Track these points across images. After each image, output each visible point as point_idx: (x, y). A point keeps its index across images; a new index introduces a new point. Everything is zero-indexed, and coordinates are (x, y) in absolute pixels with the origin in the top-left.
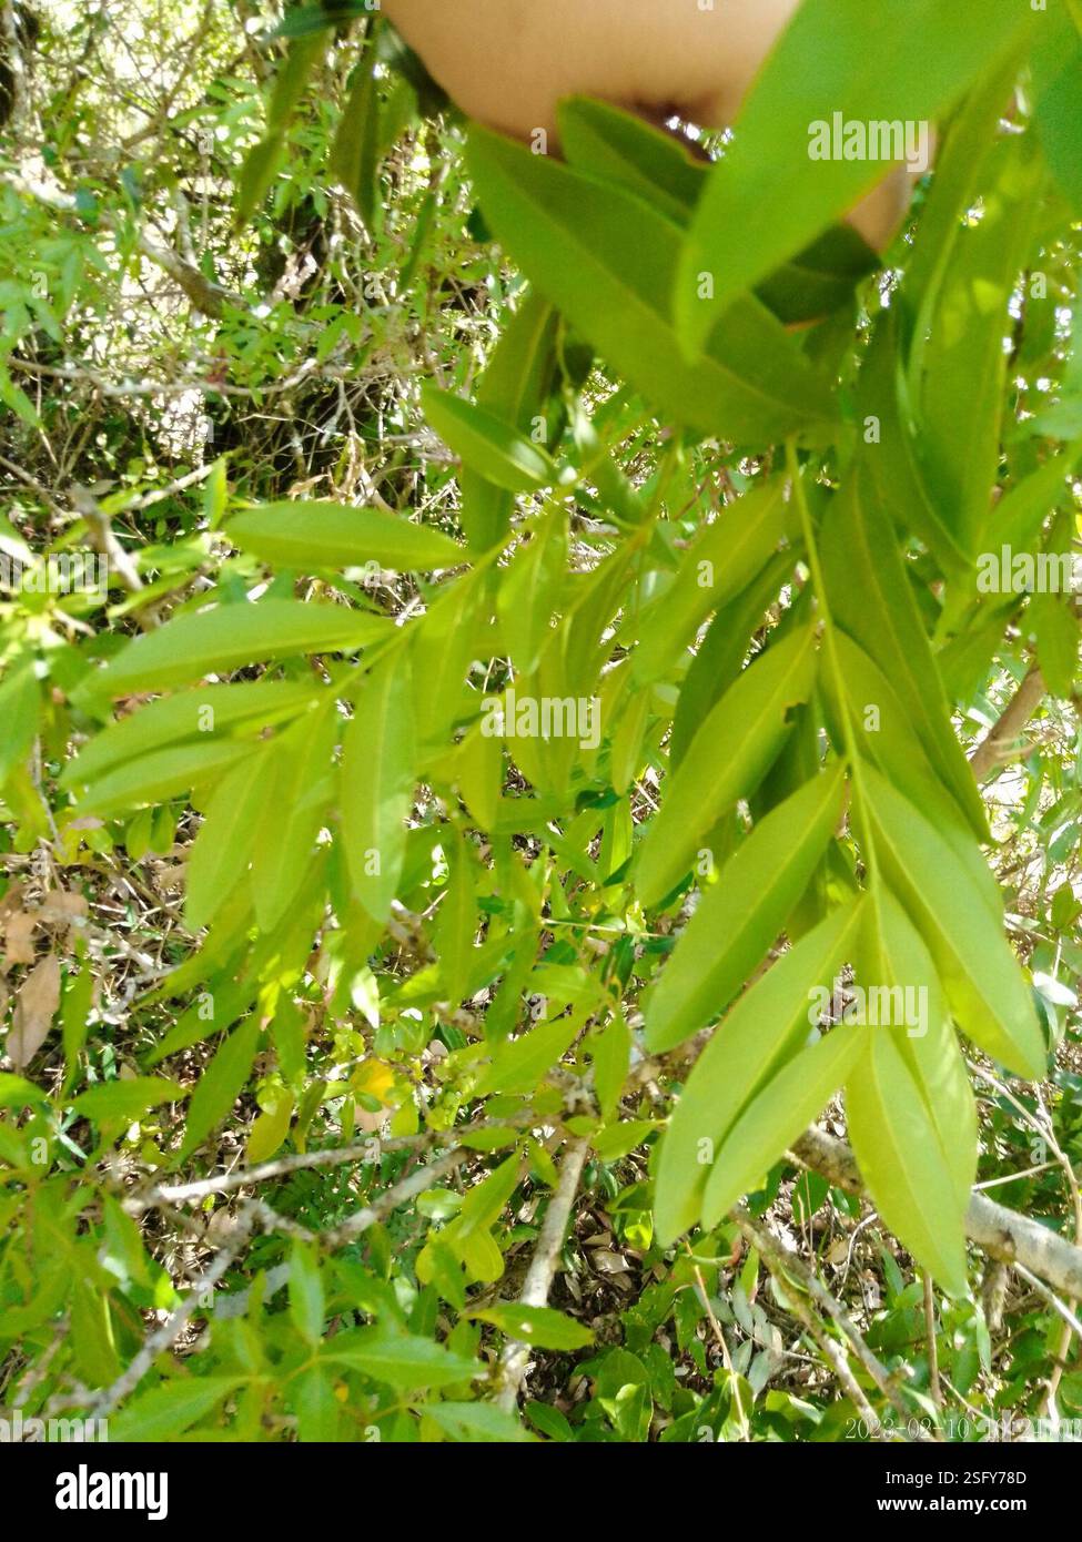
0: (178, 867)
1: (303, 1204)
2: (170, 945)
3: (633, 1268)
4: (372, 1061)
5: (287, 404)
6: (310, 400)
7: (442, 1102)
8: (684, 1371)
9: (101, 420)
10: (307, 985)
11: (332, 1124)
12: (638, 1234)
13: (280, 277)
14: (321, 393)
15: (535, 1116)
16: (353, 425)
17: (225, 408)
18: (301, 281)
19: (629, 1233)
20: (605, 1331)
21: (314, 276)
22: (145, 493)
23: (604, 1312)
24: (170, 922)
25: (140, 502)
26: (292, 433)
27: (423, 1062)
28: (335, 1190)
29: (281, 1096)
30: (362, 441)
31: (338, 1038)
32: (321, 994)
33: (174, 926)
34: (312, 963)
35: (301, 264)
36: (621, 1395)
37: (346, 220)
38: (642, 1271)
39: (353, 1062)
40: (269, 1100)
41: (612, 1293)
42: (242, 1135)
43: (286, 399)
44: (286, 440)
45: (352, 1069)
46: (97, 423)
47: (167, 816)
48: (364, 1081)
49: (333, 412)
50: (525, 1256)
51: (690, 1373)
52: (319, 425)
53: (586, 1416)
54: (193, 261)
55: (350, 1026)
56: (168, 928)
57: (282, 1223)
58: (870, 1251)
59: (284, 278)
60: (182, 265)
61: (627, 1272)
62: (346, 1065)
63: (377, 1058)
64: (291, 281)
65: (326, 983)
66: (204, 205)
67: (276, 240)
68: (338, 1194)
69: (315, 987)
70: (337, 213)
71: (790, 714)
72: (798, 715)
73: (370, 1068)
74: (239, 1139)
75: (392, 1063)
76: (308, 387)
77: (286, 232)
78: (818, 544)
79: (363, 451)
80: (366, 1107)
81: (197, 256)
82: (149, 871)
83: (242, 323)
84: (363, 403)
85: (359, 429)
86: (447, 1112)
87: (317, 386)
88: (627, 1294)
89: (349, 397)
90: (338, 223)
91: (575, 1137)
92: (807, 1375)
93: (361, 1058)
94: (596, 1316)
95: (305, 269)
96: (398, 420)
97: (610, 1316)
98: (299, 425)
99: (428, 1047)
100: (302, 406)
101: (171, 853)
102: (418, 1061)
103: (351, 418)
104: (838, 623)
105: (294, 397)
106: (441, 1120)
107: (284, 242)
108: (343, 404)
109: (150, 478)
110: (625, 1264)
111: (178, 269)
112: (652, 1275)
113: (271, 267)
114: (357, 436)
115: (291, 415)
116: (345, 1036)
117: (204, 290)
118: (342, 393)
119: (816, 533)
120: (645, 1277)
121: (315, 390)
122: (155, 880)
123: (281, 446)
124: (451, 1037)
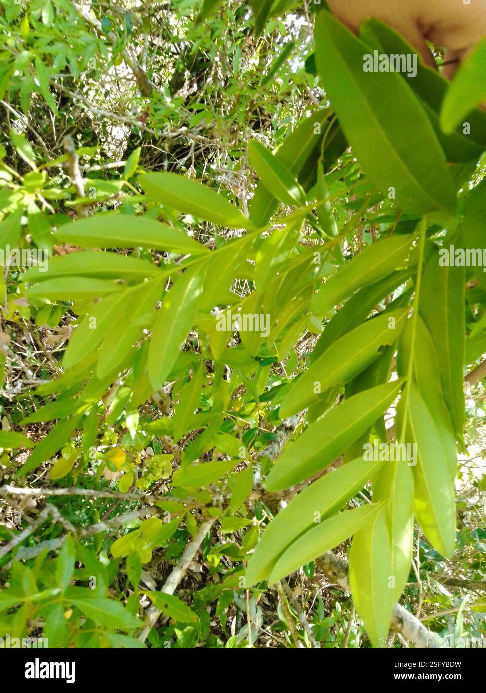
0: (56, 336)
1: (67, 502)
2: (42, 370)
3: (204, 572)
4: (118, 449)
5: (167, 145)
6: (178, 146)
7: (145, 476)
8: (214, 624)
9: (81, 129)
10: (99, 405)
11: (91, 470)
12: (213, 560)
13: (180, 89)
14: (183, 145)
15: (194, 500)
16: (193, 163)
17: (139, 138)
18: (188, 94)
19: (209, 558)
20: (184, 597)
21: (195, 94)
22: (91, 165)
23: (186, 588)
24: (46, 359)
25: (89, 168)
26: (165, 158)
27: (142, 455)
28: (83, 500)
29: (74, 452)
30: (196, 172)
31: (106, 433)
32: (104, 412)
33: (46, 362)
34: (105, 397)
35: (191, 86)
36: (186, 630)
37: (216, 73)
38: (207, 575)
39: (110, 446)
40: (67, 453)
41: (192, 581)
42: (49, 464)
43: (167, 142)
44: (162, 161)
45: (107, 450)
46: (79, 129)
47: (59, 311)
48: (112, 456)
49: (186, 155)
50: (159, 554)
51: (216, 626)
52: (178, 159)
53: (165, 633)
54: (144, 68)
55: (113, 430)
56: (44, 362)
57: (62, 519)
58: (310, 593)
59: (182, 90)
60: (139, 69)
61: (201, 573)
62: (106, 447)
63: (121, 447)
64: (184, 92)
65: (108, 407)
66: (155, 49)
67: (184, 71)
68: (84, 502)
69: (103, 407)
70: (214, 68)
71: (381, 348)
72: (385, 350)
73: (117, 451)
74: (47, 465)
75: (127, 451)
76: (178, 140)
77: (189, 69)
78: (423, 272)
79: (195, 176)
80: (109, 468)
81: (147, 67)
82: (43, 334)
83: (159, 101)
84: (200, 155)
85: (195, 166)
86: (146, 481)
87: (182, 141)
88: (199, 583)
89: (195, 150)
90: (213, 73)
91: (210, 516)
92: (267, 640)
93: (114, 445)
94: (181, 589)
95: (192, 89)
96: (214, 166)
97: (188, 591)
98: (169, 156)
99: (145, 450)
100: (174, 148)
101: (55, 328)
102: (140, 455)
103: (194, 160)
104: (420, 312)
105: (171, 143)
106: (142, 484)
107: (187, 73)
108: (192, 153)
109: (96, 159)
110: (201, 570)
111: (137, 70)
112: (212, 578)
113: (176, 85)
114: (194, 168)
115: (167, 151)
116: (110, 433)
117: (145, 82)
118: (193, 148)
119: (424, 265)
120: (208, 578)
121: (181, 142)
122: (44, 339)
123: (158, 163)
124: (156, 447)
